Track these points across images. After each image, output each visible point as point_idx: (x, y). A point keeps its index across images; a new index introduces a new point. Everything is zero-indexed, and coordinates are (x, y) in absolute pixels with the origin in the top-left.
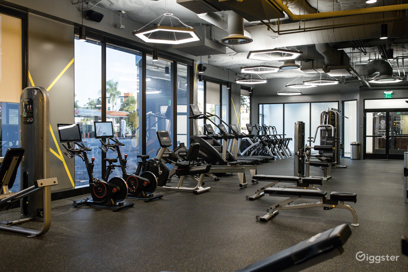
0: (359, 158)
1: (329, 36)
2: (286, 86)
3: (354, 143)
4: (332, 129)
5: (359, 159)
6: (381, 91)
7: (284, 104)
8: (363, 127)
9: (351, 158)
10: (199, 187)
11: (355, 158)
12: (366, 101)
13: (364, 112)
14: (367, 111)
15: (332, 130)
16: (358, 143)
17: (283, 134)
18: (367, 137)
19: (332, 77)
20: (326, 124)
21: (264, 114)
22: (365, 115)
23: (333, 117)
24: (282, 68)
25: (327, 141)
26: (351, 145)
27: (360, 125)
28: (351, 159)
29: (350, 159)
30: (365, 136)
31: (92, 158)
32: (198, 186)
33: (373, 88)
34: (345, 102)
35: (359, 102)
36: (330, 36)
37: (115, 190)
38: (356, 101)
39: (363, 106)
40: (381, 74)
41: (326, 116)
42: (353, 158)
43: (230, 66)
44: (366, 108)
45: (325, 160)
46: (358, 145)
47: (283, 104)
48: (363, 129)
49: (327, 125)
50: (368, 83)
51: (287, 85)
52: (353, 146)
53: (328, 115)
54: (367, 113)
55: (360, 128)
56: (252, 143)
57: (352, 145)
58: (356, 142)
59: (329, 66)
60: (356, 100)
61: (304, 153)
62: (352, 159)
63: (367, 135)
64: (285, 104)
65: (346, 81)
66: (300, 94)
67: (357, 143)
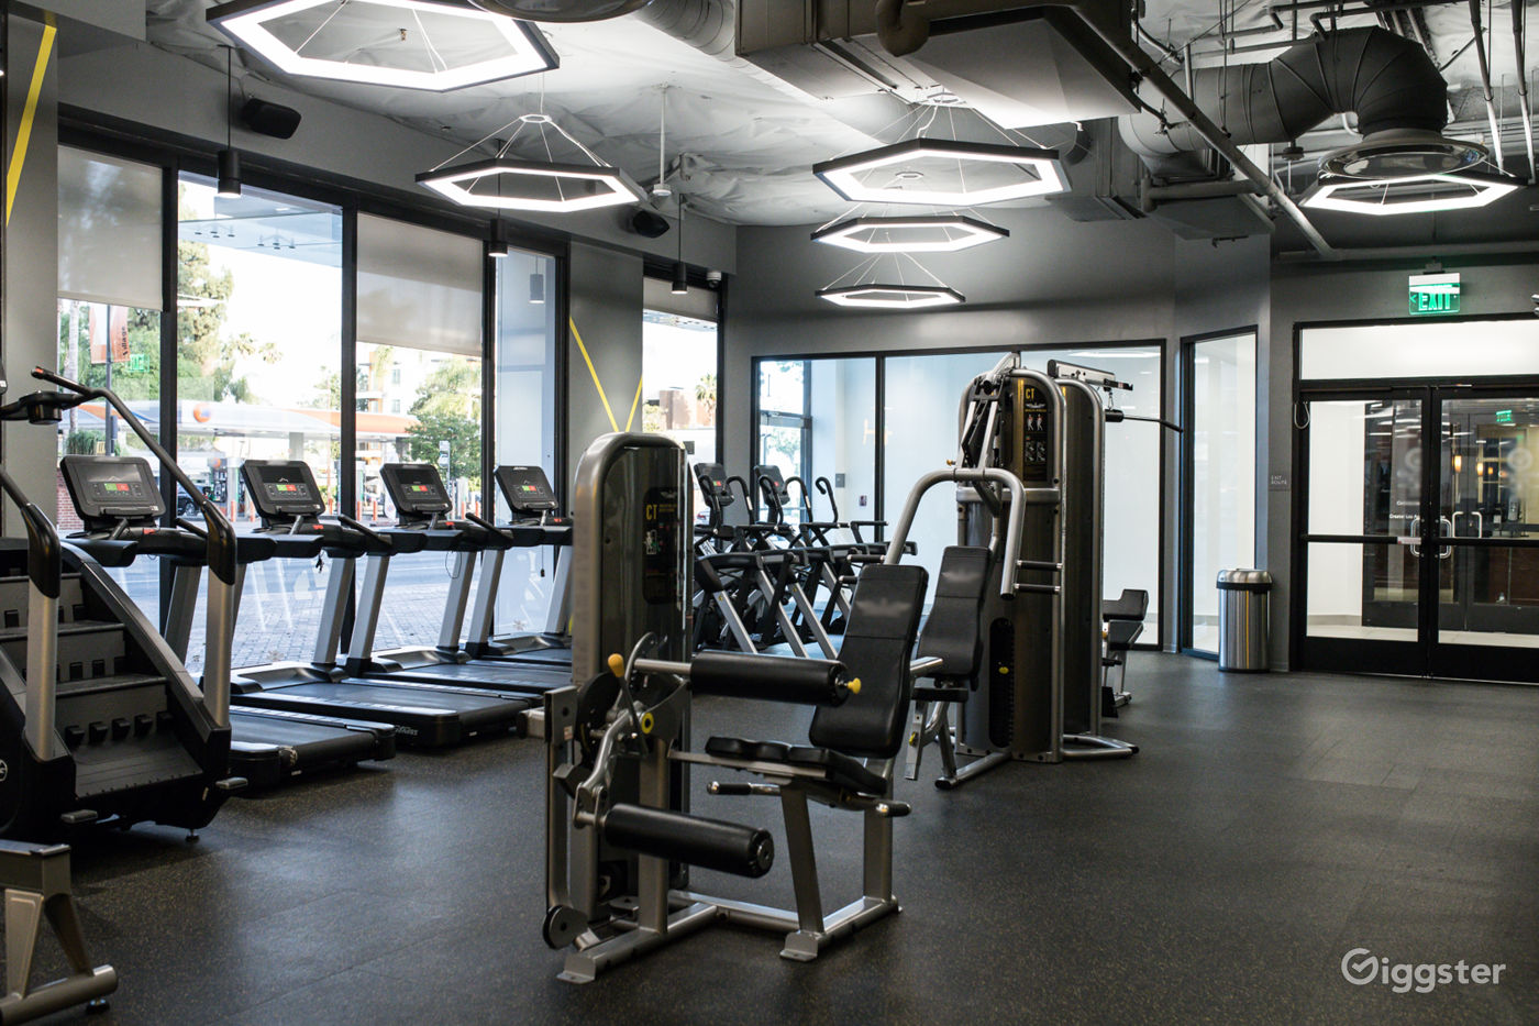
0: (1264, 664)
3: (1237, 578)
4: (1009, 495)
5: (1262, 668)
6: (1393, 277)
7: (880, 357)
8: (1287, 482)
9: (1222, 663)
11: (1244, 661)
12: (1307, 335)
13: (1294, 400)
14: (1309, 392)
16: (1260, 576)
18: (1310, 544)
19: (1009, 132)
21: (814, 414)
22: (1302, 417)
23: (1035, 415)
26: (1221, 585)
27: (1273, 472)
28: (1221, 670)
29: (1213, 666)
30: (1301, 538)
33: (1341, 254)
34: (1197, 346)
35: (1266, 344)
38: (1253, 337)
39: (1290, 361)
42: (1230, 665)
44: (1307, 374)
46: (1259, 588)
47: (874, 360)
48: (1289, 495)
49: (983, 468)
50: (1303, 210)
52: (1232, 592)
53: (994, 405)
54: (1313, 404)
55: (1273, 489)
57: (1227, 586)
58: (1246, 573)
60: (1253, 329)
62: (1228, 671)
63: (1311, 532)
64: (888, 360)
65: (1157, 193)
66: (954, 300)
67: (1253, 577)
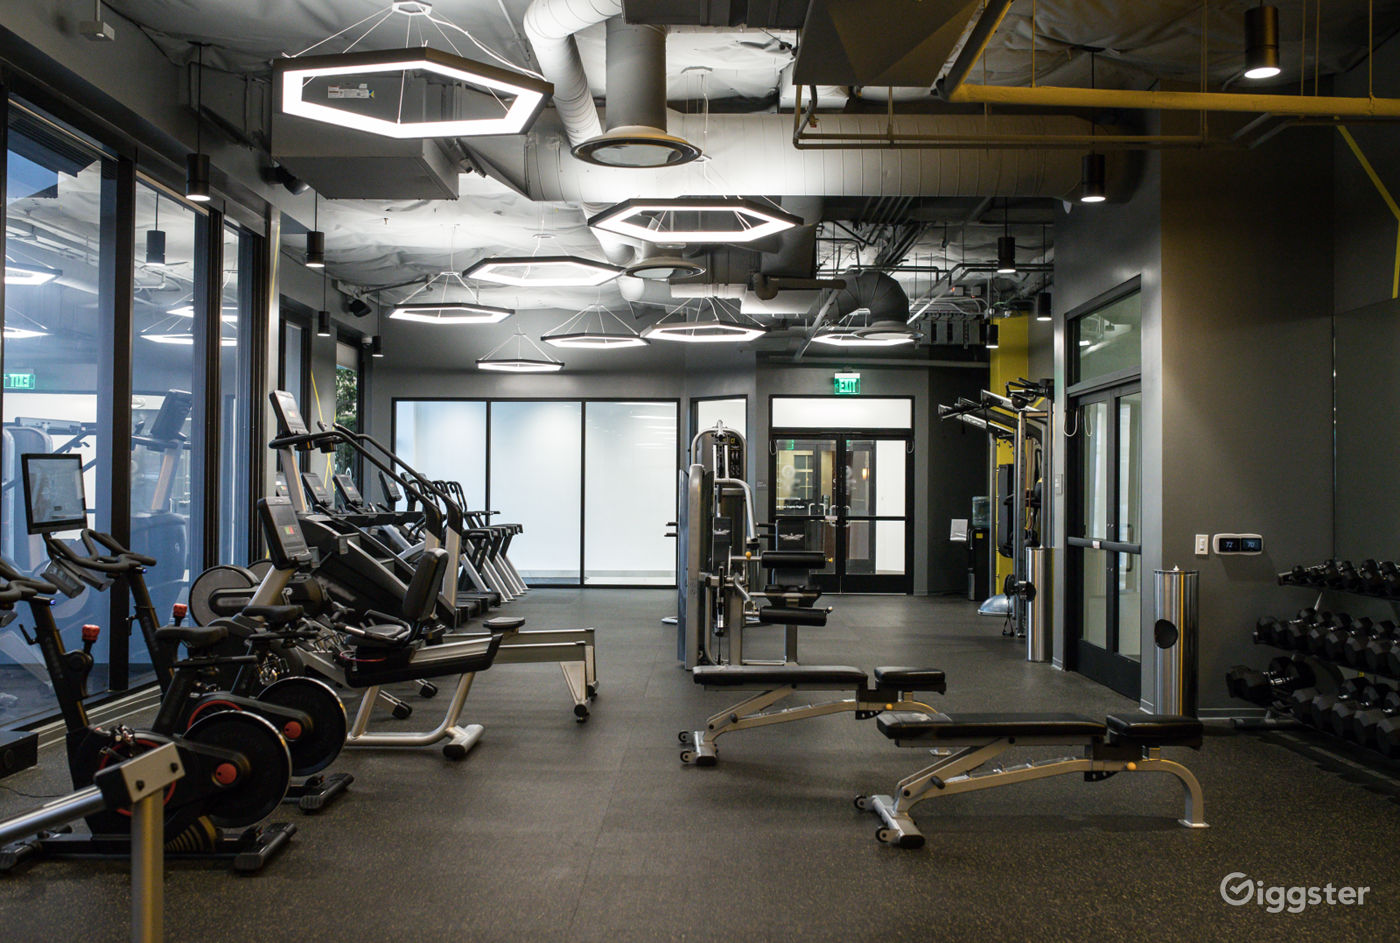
1: (884, 174)
2: (543, 339)
4: (744, 492)
7: (488, 401)
8: (766, 486)
10: (451, 730)
12: (776, 402)
13: (769, 439)
14: (778, 435)
15: (744, 495)
17: (484, 510)
20: (724, 477)
22: (773, 448)
24: (635, 274)
25: (782, 536)
27: (758, 480)
30: (773, 517)
31: (86, 630)
32: (447, 726)
34: (700, 404)
35: (752, 406)
36: (886, 173)
37: (229, 771)
38: (744, 401)
39: (766, 417)
40: (876, 317)
41: (720, 449)
43: (344, 251)
44: (775, 424)
45: (795, 603)
47: (485, 403)
48: (767, 492)
49: (727, 479)
51: (547, 334)
53: (726, 447)
54: (779, 442)
55: (758, 489)
56: (406, 545)
59: (776, 277)
60: (745, 397)
61: (729, 579)
64: (492, 403)
66: (557, 368)
